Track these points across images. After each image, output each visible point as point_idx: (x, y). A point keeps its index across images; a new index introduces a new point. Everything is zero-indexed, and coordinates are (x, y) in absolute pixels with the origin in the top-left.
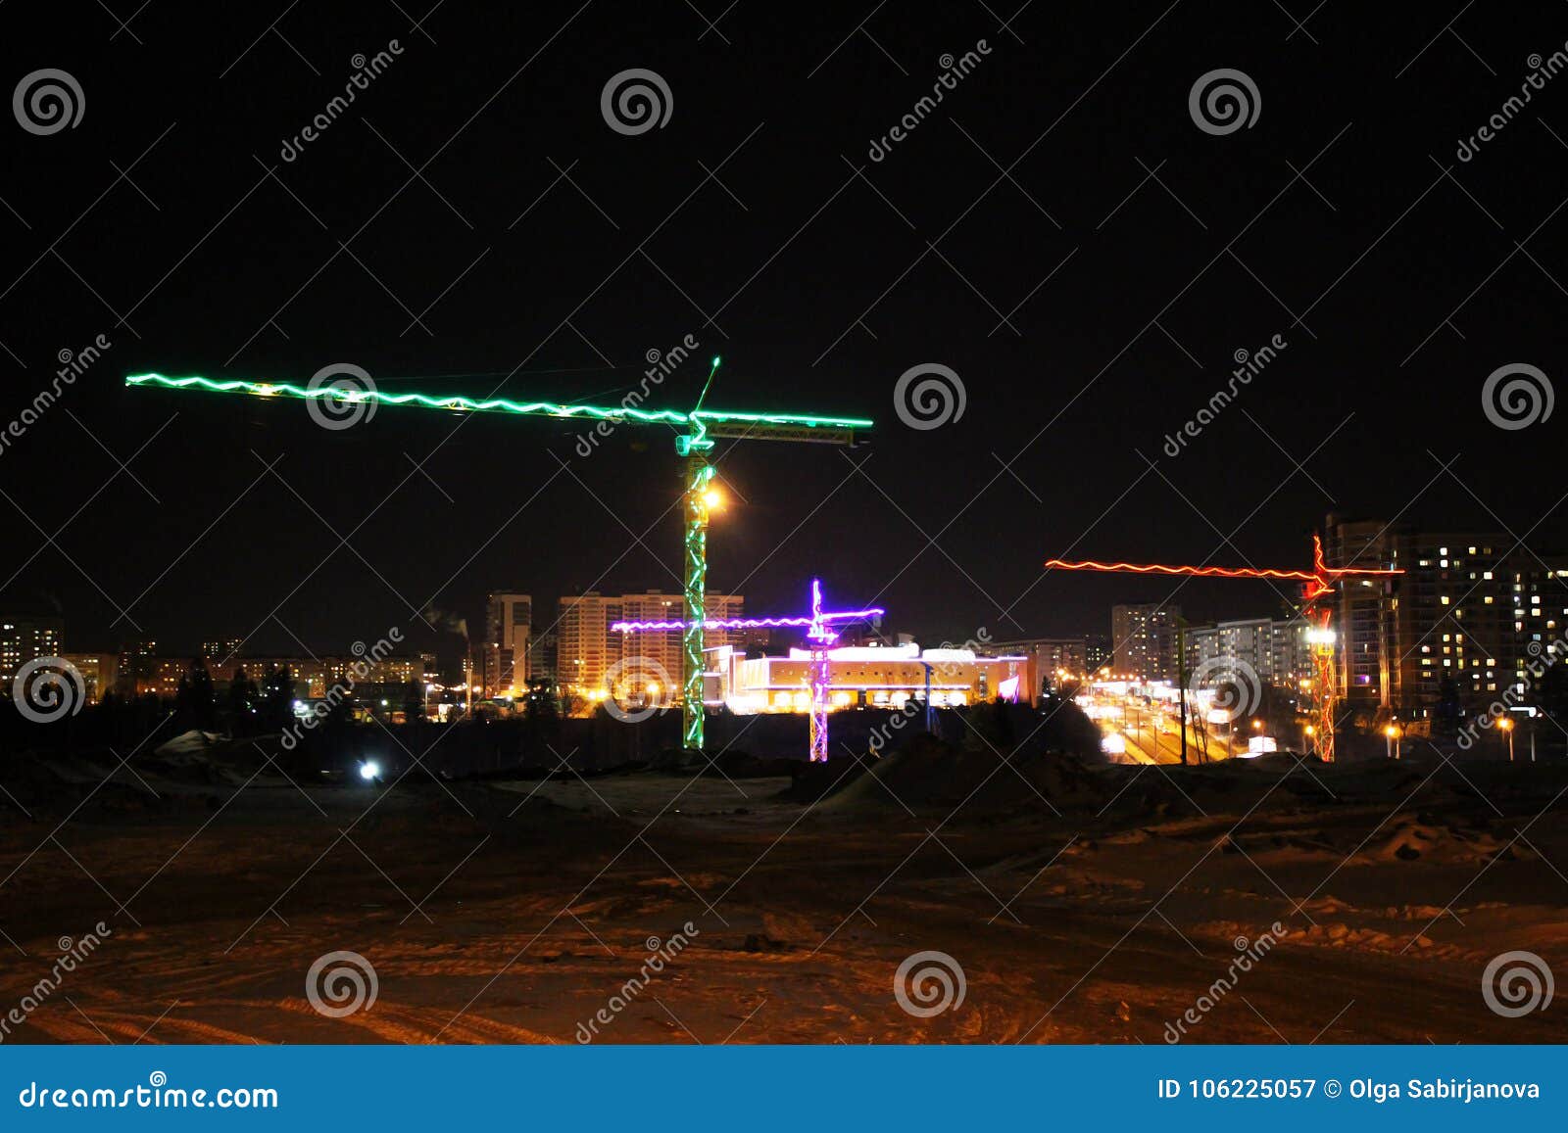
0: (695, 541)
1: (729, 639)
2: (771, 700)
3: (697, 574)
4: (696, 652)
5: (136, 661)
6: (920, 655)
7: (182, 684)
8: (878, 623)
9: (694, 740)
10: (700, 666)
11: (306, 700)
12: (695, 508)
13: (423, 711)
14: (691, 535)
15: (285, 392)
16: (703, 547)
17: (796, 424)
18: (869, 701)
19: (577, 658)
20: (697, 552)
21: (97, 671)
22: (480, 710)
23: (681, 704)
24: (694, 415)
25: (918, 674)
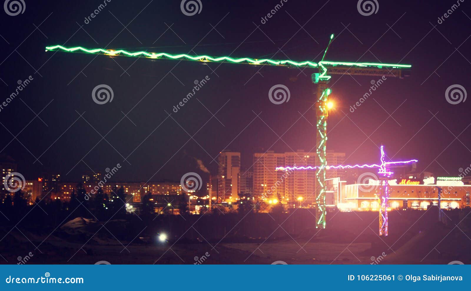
0: (321, 126)
1: (338, 174)
2: (359, 205)
3: (323, 142)
4: (322, 180)
5: (51, 184)
6: (435, 183)
7: (72, 195)
8: (415, 167)
9: (321, 224)
10: (324, 188)
11: (131, 203)
12: (321, 109)
13: (188, 209)
14: (320, 123)
15: (121, 54)
16: (325, 129)
17: (372, 67)
18: (409, 206)
19: (263, 183)
20: (322, 131)
21: (32, 189)
22: (216, 209)
23: (314, 206)
24: (321, 63)
25: (434, 192)
